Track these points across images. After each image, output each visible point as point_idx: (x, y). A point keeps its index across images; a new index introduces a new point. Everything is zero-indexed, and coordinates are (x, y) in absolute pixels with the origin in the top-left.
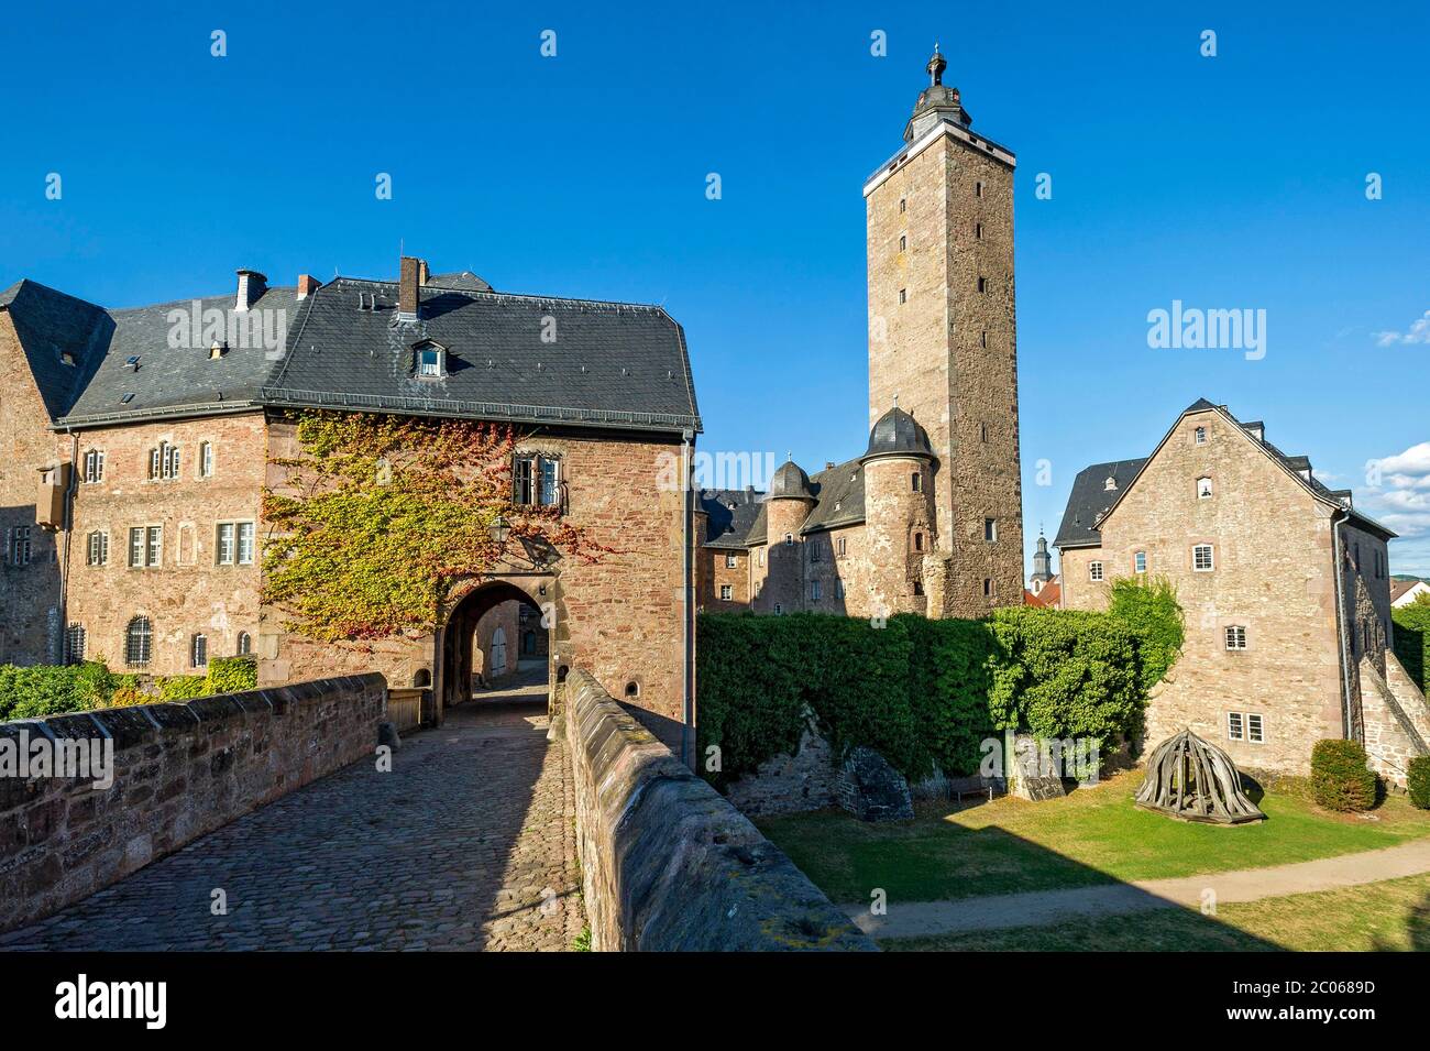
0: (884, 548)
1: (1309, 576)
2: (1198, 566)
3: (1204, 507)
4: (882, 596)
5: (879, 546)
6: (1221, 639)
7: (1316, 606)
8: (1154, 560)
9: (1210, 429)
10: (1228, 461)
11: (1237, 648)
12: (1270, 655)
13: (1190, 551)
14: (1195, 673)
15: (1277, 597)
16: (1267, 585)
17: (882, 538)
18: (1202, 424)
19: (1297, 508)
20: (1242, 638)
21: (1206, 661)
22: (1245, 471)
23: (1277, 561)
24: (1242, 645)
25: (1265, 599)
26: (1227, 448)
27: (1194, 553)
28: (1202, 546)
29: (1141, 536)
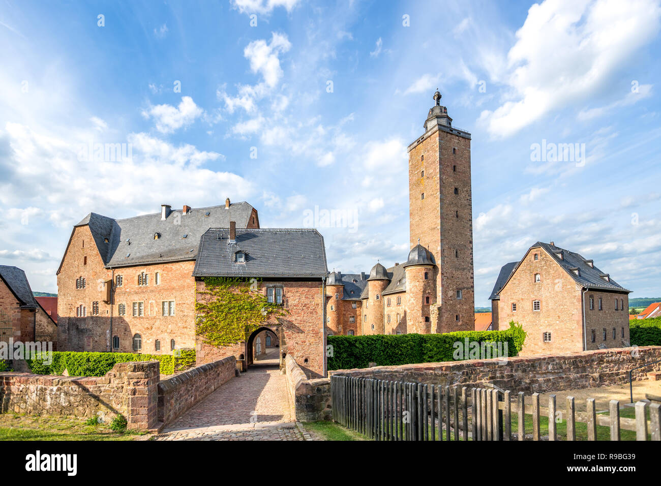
0: (413, 303)
1: (573, 313)
2: (535, 309)
3: (537, 286)
4: (412, 323)
5: (411, 302)
6: (541, 337)
7: (575, 325)
8: (519, 307)
9: (540, 255)
10: (546, 267)
11: (548, 341)
12: (559, 344)
13: (532, 303)
14: (533, 351)
15: (562, 321)
16: (559, 317)
17: (412, 299)
18: (537, 253)
19: (570, 287)
20: (550, 337)
21: (536, 346)
22: (552, 272)
23: (562, 307)
24: (550, 340)
25: (558, 322)
26: (546, 263)
27: (534, 304)
28: (537, 301)
29: (514, 297)
